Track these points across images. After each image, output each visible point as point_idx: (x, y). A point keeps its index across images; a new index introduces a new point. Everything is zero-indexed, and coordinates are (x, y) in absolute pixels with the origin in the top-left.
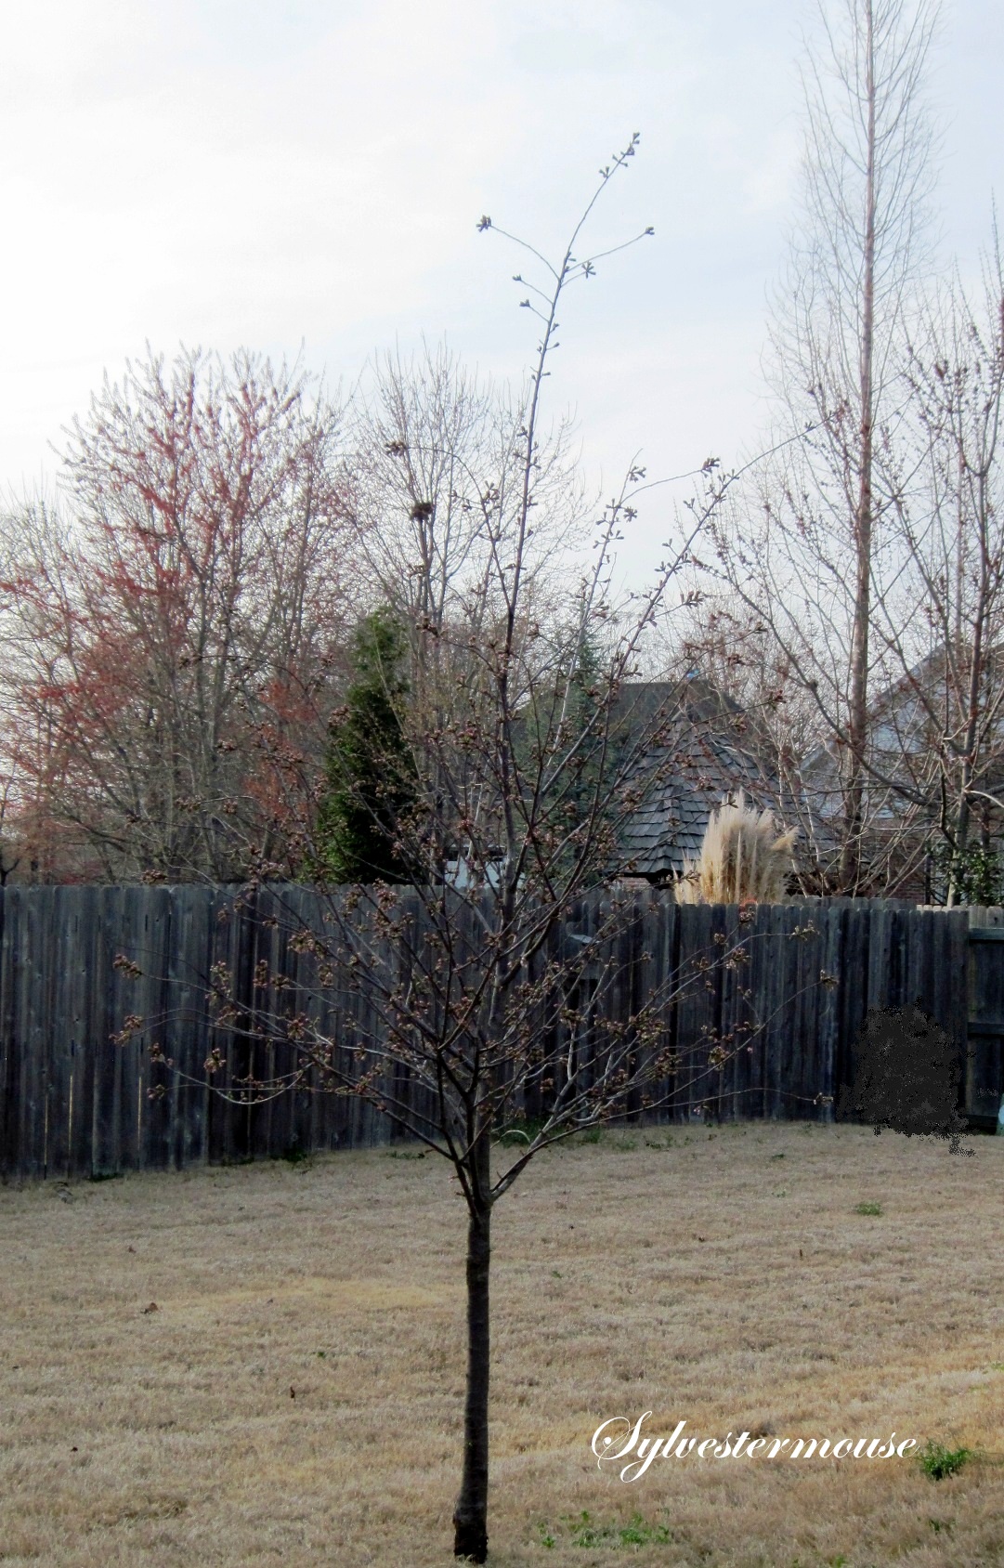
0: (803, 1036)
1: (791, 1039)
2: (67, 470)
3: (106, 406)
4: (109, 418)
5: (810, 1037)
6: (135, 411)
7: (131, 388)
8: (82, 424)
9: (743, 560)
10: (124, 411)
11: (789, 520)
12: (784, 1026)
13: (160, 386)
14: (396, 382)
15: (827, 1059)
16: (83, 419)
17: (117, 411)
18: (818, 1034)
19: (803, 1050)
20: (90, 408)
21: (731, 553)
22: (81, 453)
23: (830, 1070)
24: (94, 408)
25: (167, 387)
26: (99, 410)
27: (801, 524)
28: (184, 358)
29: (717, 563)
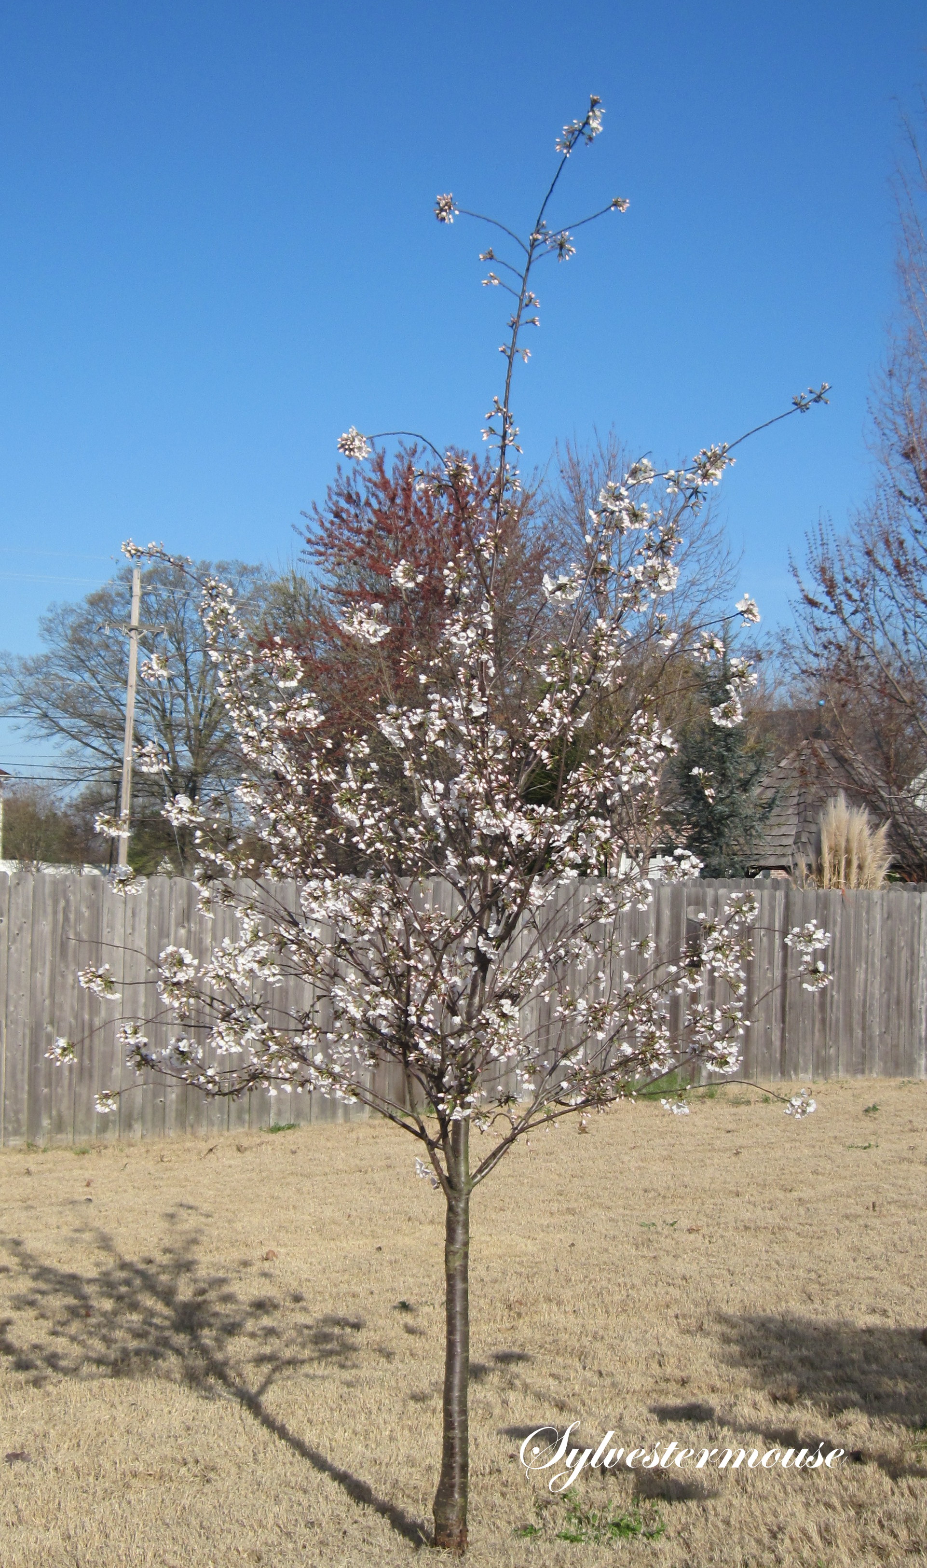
0: (898, 1003)
1: (888, 1006)
2: (309, 548)
3: (339, 494)
4: (343, 504)
5: (905, 1004)
6: (363, 499)
7: (359, 479)
8: (320, 509)
9: (849, 597)
10: (354, 497)
11: (888, 563)
12: (882, 995)
13: (383, 476)
14: (574, 465)
15: (921, 1023)
16: (321, 508)
17: (349, 498)
18: (912, 1001)
19: (900, 1016)
20: (326, 498)
21: (838, 591)
22: (321, 532)
23: (923, 1034)
24: (330, 498)
25: (389, 475)
26: (335, 498)
27: (897, 565)
28: (403, 453)
29: (826, 600)
